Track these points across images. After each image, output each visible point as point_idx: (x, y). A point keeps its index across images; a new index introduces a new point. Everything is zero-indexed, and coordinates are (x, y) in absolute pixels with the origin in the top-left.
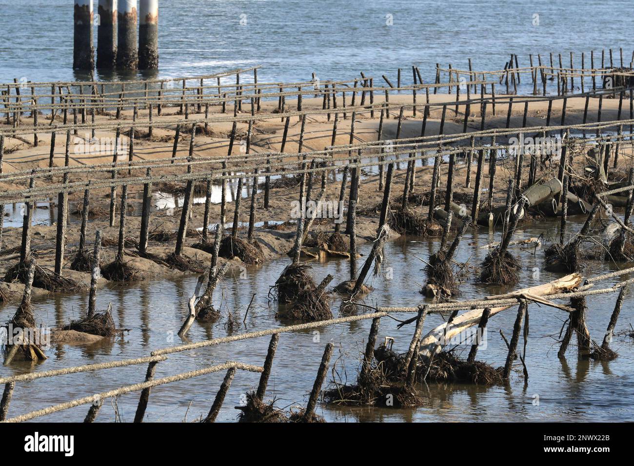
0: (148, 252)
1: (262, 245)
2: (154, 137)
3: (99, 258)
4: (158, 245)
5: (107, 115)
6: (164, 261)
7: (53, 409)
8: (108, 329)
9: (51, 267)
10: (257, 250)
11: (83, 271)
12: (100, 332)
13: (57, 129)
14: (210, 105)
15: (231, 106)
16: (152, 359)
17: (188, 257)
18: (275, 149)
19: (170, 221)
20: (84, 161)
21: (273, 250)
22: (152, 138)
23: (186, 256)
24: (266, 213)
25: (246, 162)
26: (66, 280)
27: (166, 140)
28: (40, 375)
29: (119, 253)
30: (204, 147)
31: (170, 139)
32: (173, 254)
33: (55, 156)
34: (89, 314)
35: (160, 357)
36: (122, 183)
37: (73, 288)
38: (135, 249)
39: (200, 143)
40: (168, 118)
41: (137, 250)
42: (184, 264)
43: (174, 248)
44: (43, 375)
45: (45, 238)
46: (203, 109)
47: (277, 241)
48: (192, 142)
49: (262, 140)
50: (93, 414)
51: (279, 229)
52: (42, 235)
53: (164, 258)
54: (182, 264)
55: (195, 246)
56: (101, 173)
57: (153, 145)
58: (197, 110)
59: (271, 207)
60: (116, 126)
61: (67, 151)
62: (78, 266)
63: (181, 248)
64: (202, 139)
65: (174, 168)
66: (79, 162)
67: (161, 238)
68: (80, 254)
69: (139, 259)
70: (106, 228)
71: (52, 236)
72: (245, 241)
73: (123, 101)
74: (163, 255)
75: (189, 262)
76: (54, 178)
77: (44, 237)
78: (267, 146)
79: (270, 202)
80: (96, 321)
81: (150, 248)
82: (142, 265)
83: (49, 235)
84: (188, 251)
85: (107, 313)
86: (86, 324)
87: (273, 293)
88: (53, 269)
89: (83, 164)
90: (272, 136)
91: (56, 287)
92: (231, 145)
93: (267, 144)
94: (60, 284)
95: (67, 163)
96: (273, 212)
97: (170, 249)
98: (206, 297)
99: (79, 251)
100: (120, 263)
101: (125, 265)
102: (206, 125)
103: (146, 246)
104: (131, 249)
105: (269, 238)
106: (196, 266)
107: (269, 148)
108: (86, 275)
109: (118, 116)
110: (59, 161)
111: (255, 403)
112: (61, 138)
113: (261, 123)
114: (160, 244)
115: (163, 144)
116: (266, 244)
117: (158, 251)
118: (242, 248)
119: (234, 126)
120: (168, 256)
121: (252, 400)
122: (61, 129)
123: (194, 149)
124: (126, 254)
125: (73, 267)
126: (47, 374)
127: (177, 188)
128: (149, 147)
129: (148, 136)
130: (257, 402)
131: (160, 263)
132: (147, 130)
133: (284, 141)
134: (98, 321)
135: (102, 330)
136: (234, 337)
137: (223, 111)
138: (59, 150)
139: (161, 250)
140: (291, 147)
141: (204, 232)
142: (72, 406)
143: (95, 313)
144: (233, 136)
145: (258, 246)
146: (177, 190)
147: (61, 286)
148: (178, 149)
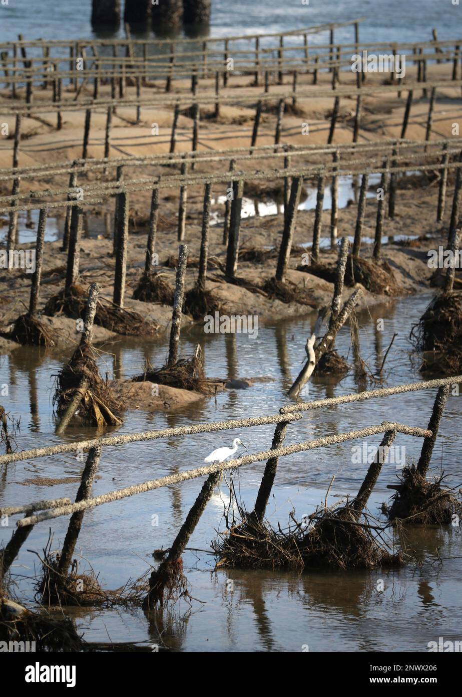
0: (239, 276)
1: (393, 268)
2: (222, 118)
3: (183, 282)
4: (248, 267)
5: (152, 86)
6: (260, 288)
7: (157, 482)
8: (196, 381)
9: (108, 295)
10: (388, 275)
11: (151, 301)
12: (186, 384)
13: (94, 106)
14: (301, 73)
15: (324, 74)
16: (281, 418)
17: (293, 284)
18: (392, 136)
19: (261, 234)
20: (128, 150)
21: (406, 274)
22: (219, 119)
23: (291, 283)
24: (392, 224)
25: (353, 153)
26: (129, 314)
27: (240, 121)
28: (135, 438)
29: (201, 276)
30: (293, 131)
31: (245, 121)
32: (273, 279)
33: (90, 142)
34: (169, 360)
35: (291, 415)
36: (204, 181)
37: (138, 325)
38: (219, 272)
39: (289, 126)
40: (238, 92)
41: (222, 274)
42: (288, 293)
43: (273, 272)
44: (138, 439)
45: (91, 256)
46: (287, 79)
47: (412, 262)
48: (278, 125)
49: (373, 122)
50: (209, 491)
51: (412, 246)
52: (87, 251)
53: (260, 284)
54: (285, 294)
55: (301, 269)
56: (154, 168)
57: (223, 128)
58: (277, 80)
59: (397, 215)
60: (174, 102)
61: (107, 136)
62: (143, 294)
63: (284, 270)
64: (289, 121)
65: (253, 161)
66: (121, 152)
67: (253, 257)
68: (145, 279)
69: (225, 285)
70: (173, 242)
71: (100, 253)
72: (370, 262)
73: (175, 66)
74: (258, 281)
75: (294, 290)
76: (90, 174)
77: (88, 255)
78: (380, 131)
79: (397, 210)
80: (179, 369)
81: (240, 271)
82: (230, 293)
83: (96, 252)
84: (292, 276)
85: (194, 359)
86: (165, 374)
87: (417, 334)
88: (110, 299)
89: (127, 154)
90: (386, 116)
91: (116, 323)
92: (332, 129)
93: (380, 127)
94: (121, 319)
95: (106, 153)
96: (401, 223)
97: (267, 273)
98: (330, 338)
99: (145, 274)
100: (201, 291)
101: (208, 293)
102: (294, 101)
103: (235, 267)
104: (215, 272)
105: (401, 258)
106: (304, 296)
107: (384, 134)
108: (155, 307)
109: (168, 88)
110: (96, 150)
111: (415, 481)
112: (99, 119)
113: (370, 99)
114: (250, 265)
115: (235, 127)
116: (399, 267)
117: (251, 275)
118: (366, 271)
119: (337, 103)
120: (266, 281)
121: (411, 476)
122: (99, 105)
123: (282, 133)
124: (208, 278)
125: (137, 296)
126: (145, 436)
127: (263, 189)
128: (217, 131)
129: (213, 117)
130: (417, 479)
131: (254, 291)
132: (211, 108)
133: (405, 124)
134: (182, 369)
135: (188, 382)
136: (389, 390)
137: (314, 82)
138: (96, 134)
139: (254, 274)
140: (416, 133)
141: (313, 249)
142: (182, 479)
143: (178, 359)
144: (333, 116)
145: (388, 270)
146: (263, 191)
147: (122, 322)
148: (259, 133)
